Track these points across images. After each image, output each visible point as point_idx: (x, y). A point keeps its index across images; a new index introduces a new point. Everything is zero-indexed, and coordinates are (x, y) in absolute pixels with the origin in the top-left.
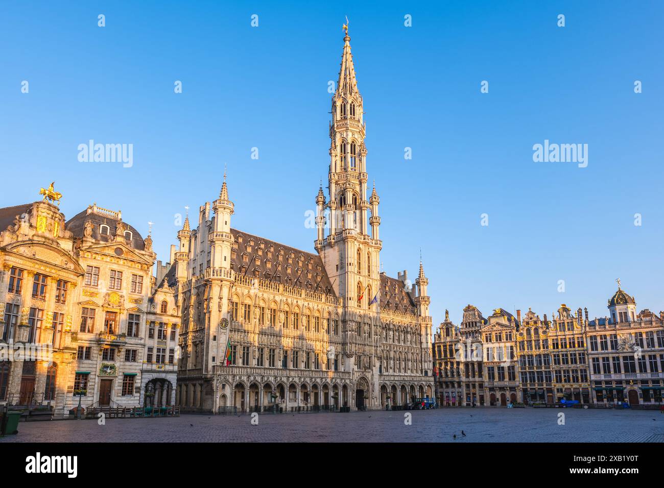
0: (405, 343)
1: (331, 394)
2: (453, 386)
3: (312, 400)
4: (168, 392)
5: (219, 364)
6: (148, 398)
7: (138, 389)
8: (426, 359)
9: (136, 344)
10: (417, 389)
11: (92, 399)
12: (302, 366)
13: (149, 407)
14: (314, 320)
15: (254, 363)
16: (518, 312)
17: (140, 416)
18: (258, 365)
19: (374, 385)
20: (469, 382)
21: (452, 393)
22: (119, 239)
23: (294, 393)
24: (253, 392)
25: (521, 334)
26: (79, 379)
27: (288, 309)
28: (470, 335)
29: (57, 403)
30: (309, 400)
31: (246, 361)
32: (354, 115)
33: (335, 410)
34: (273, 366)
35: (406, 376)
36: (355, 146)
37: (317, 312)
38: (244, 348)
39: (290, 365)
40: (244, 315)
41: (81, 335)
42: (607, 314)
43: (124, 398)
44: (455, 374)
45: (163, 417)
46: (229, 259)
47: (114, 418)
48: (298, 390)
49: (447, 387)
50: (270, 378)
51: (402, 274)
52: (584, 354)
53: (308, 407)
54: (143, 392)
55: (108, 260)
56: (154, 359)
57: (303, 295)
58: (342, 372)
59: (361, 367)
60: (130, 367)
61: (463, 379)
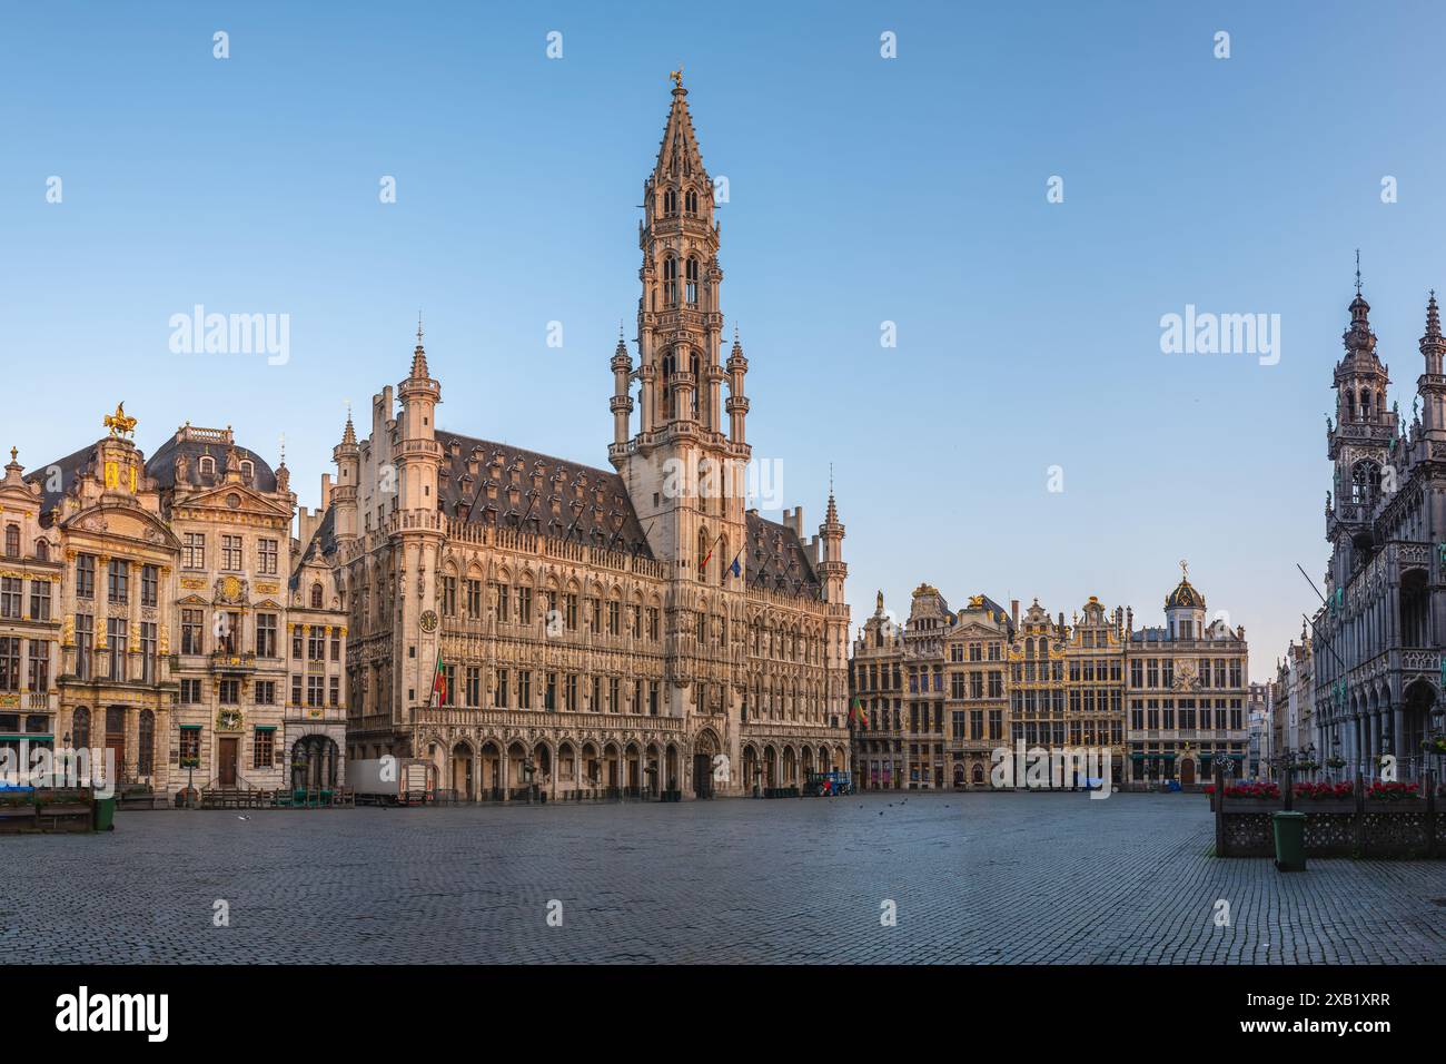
0: (793, 658)
1: (644, 764)
2: (887, 750)
3: (604, 776)
4: (330, 760)
5: (421, 704)
6: (297, 773)
7: (281, 754)
8: (836, 693)
9: (273, 671)
10: (816, 755)
11: (206, 776)
12: (585, 706)
13: (300, 789)
14: (609, 609)
15: (489, 701)
16: (1015, 605)
17: (287, 805)
18: (497, 705)
19: (729, 745)
20: (917, 741)
21: (884, 762)
22: (233, 478)
23: (568, 763)
24: (488, 760)
25: (1017, 649)
26: (186, 739)
27: (554, 588)
28: (923, 646)
29: (157, 780)
30: (599, 777)
31: (474, 698)
32: (695, 210)
33: (651, 797)
34: (527, 706)
35: (795, 727)
36: (696, 263)
37: (614, 592)
38: (469, 669)
39: (561, 705)
40: (467, 603)
41: (184, 661)
42: (1161, 622)
43: (258, 773)
44: (891, 723)
45: (324, 808)
46: (434, 491)
47: (245, 808)
48: (578, 755)
49: (875, 750)
50: (521, 732)
51: (793, 514)
52: (1119, 693)
53: (596, 791)
54: (288, 761)
55: (217, 519)
56: (305, 699)
57: (586, 558)
58: (666, 719)
59: (705, 707)
60: (266, 715)
61: (907, 734)
